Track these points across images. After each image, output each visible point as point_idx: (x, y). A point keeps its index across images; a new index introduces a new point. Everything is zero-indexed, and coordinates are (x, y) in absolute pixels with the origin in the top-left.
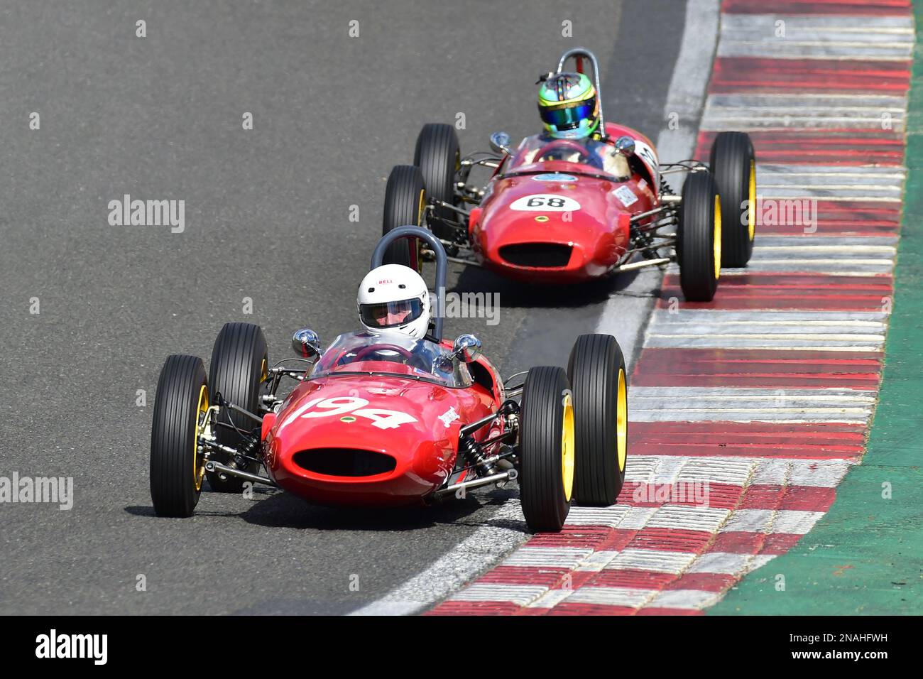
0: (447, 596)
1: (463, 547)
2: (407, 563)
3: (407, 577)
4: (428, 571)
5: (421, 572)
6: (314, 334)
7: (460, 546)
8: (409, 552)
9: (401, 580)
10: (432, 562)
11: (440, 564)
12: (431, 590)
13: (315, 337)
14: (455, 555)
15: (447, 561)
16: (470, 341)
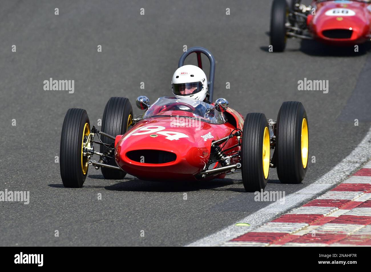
0: (341, 182)
1: (346, 161)
2: (323, 167)
3: (324, 173)
4: (332, 171)
5: (329, 171)
6: (147, 98)
7: (344, 160)
8: (323, 163)
9: (321, 174)
10: (333, 167)
11: (337, 168)
12: (334, 179)
13: (147, 100)
14: (343, 164)
15: (340, 166)
16: (223, 101)
